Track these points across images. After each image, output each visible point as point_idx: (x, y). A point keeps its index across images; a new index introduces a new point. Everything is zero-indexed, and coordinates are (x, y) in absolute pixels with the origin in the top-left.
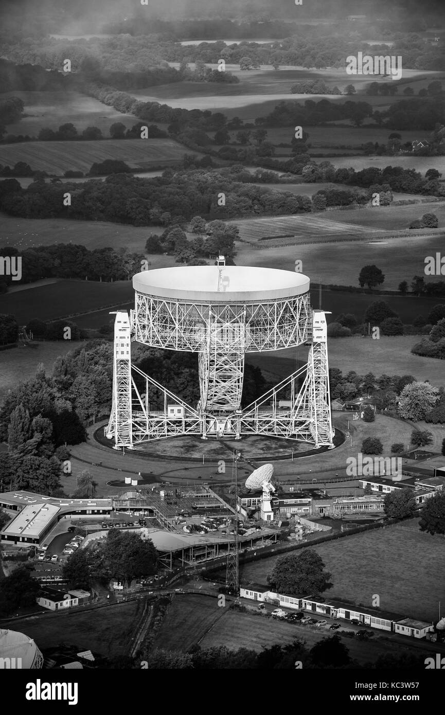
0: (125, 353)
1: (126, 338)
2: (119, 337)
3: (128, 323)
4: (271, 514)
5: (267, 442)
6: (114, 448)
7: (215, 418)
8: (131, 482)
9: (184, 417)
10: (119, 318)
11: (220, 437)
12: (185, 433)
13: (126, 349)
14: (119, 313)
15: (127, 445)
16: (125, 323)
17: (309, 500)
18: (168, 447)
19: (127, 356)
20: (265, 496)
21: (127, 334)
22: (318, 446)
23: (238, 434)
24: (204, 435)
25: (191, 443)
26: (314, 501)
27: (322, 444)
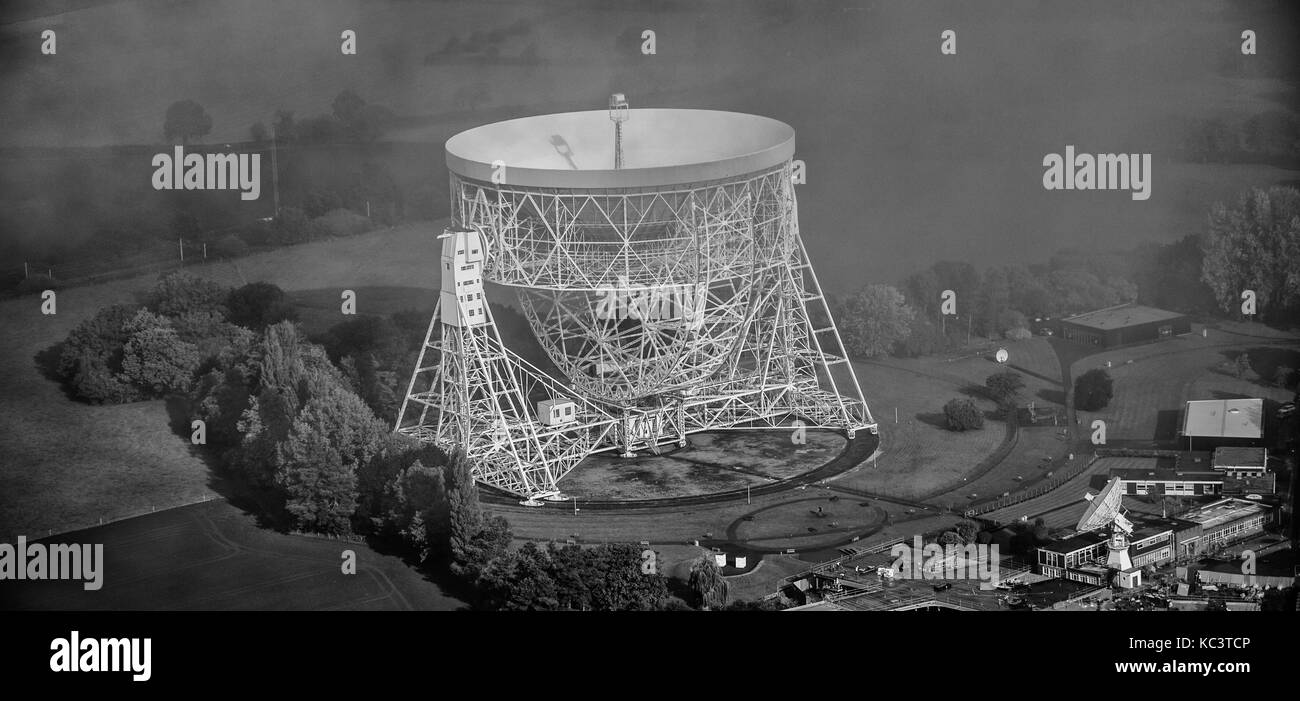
0: (476, 312)
1: (475, 282)
2: (461, 284)
3: (480, 250)
4: (1138, 574)
5: (740, 443)
6: (527, 503)
7: (646, 413)
8: (731, 563)
9: (581, 420)
10: (460, 246)
11: (656, 447)
12: (591, 451)
13: (477, 304)
14: (460, 235)
15: (551, 493)
16: (475, 252)
17: (1169, 533)
18: (600, 482)
19: (479, 320)
20: (1118, 541)
21: (476, 274)
22: (852, 431)
23: (682, 437)
24: (629, 448)
25: (625, 469)
26: (1178, 534)
27: (859, 428)
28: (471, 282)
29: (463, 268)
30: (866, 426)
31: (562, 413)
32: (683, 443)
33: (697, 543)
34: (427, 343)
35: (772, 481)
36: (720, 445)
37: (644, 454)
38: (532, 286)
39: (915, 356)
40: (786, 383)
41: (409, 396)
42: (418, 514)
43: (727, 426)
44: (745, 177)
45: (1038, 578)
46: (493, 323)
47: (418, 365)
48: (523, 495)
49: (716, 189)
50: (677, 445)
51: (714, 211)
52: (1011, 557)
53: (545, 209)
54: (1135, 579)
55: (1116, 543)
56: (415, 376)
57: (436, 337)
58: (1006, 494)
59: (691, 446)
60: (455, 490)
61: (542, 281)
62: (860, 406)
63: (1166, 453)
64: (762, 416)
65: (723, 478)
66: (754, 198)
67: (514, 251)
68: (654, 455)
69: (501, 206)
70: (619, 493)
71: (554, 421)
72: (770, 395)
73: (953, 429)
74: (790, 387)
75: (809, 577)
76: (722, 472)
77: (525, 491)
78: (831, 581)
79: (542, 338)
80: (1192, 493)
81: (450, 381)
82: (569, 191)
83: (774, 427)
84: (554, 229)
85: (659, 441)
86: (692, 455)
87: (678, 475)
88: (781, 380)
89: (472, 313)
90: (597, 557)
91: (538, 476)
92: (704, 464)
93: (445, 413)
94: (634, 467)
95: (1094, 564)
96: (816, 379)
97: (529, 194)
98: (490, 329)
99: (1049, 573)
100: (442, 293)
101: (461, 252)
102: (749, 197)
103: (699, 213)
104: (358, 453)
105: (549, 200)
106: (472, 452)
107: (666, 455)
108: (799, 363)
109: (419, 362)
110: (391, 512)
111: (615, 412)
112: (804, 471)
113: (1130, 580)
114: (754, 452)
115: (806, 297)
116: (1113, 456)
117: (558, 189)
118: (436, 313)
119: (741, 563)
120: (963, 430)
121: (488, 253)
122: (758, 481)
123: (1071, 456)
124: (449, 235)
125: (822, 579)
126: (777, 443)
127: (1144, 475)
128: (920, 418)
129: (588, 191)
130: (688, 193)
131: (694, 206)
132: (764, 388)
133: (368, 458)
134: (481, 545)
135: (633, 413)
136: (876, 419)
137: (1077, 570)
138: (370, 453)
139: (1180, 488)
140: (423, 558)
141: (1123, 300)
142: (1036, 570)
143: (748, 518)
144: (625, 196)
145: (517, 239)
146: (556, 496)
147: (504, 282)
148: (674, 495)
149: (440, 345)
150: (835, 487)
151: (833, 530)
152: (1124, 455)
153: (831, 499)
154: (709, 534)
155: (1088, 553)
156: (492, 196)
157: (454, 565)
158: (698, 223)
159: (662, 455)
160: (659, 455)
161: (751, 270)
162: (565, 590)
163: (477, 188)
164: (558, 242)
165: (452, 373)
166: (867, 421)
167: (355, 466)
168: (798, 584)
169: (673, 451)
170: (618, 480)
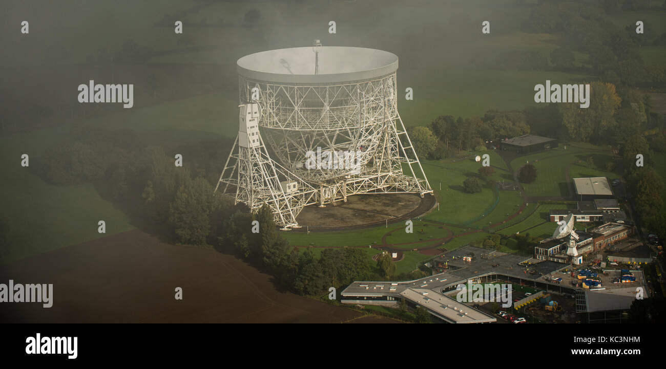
0: (256, 141)
1: (255, 127)
2: (249, 128)
3: (258, 112)
4: (581, 258)
5: (372, 200)
6: (283, 229)
7: (330, 187)
8: (390, 255)
9: (301, 190)
10: (249, 110)
11: (334, 202)
12: (305, 205)
13: (256, 137)
14: (249, 105)
15: (293, 224)
16: (256, 113)
17: (591, 239)
18: (313, 219)
19: (257, 144)
20: (572, 243)
21: (256, 123)
22: (422, 194)
23: (345, 198)
24: (323, 203)
26: (595, 239)
27: (425, 193)
28: (253, 127)
29: (250, 121)
30: (429, 192)
31: (292, 187)
32: (346, 201)
33: (370, 247)
34: (231, 155)
35: (392, 217)
36: (363, 201)
37: (329, 206)
38: (283, 128)
39: (438, 159)
40: (389, 172)
41: (221, 180)
42: (244, 235)
43: (365, 192)
44: (380, 77)
46: (264, 146)
47: (226, 166)
48: (281, 225)
49: (367, 83)
50: (343, 201)
51: (367, 93)
52: (517, 251)
53: (290, 92)
54: (580, 260)
55: (571, 244)
56: (224, 170)
57: (236, 151)
58: (504, 222)
59: (349, 202)
60: (265, 224)
61: (287, 126)
62: (425, 183)
63: (570, 202)
64: (379, 187)
65: (370, 216)
67: (274, 112)
68: (333, 206)
69: (268, 91)
70: (324, 224)
71: (288, 191)
73: (469, 192)
74: (391, 174)
75: (430, 261)
76: (368, 214)
77: (282, 223)
78: (442, 264)
79: (277, 153)
80: (589, 220)
81: (243, 173)
82: (302, 84)
83: (386, 192)
84: (294, 102)
85: (335, 199)
86: (351, 206)
87: (349, 215)
88: (386, 171)
89: (254, 141)
90: (341, 253)
91: (288, 217)
92: (358, 210)
93: (240, 188)
94: (326, 212)
95: (560, 253)
96: (401, 170)
97: (282, 86)
98: (262, 149)
99: (541, 258)
100: (239, 132)
101: (249, 113)
102: (382, 86)
103: (361, 94)
104: (209, 207)
105: (291, 89)
106: (254, 206)
108: (393, 163)
109: (227, 164)
110: (228, 234)
111: (316, 186)
112: (406, 213)
113: (578, 261)
114: (380, 204)
115: (399, 132)
116: (546, 204)
117: (296, 83)
118: (236, 141)
119: (395, 255)
120: (473, 192)
121: (262, 114)
123: (527, 204)
124: (243, 105)
125: (438, 263)
126: (388, 200)
128: (452, 187)
129: (311, 84)
130: (355, 85)
131: (359, 91)
132: (379, 174)
133: (213, 209)
134: (277, 249)
135: (324, 187)
136: (433, 189)
137: (553, 256)
138: (214, 207)
139: (583, 218)
140: (247, 256)
141: (524, 133)
142: (535, 257)
143: (389, 234)
144: (328, 87)
145: (275, 107)
146: (296, 226)
147: (269, 127)
148: (350, 225)
149: (238, 156)
150: (423, 219)
152: (551, 203)
153: (424, 225)
154: (375, 242)
155: (557, 249)
156: (263, 87)
157: (265, 258)
158: (360, 98)
159: (338, 206)
160: (336, 206)
161: (382, 120)
163: (255, 83)
164: (296, 108)
165: (244, 169)
166: (429, 189)
167: (208, 212)
168: (426, 265)
169: (342, 204)
170: (321, 218)
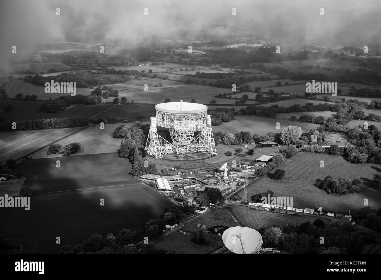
2: (153, 125)
3: (156, 120)
5: (196, 154)
6: (156, 158)
8: (174, 169)
11: (182, 153)
12: (172, 152)
14: (154, 118)
17: (236, 172)
18: (170, 157)
20: (225, 172)
21: (155, 124)
22: (212, 154)
23: (187, 152)
24: (178, 152)
25: (176, 155)
27: (214, 154)
29: (153, 123)
30: (215, 153)
32: (187, 153)
33: (173, 166)
34: (149, 133)
35: (194, 159)
36: (192, 154)
37: (180, 153)
38: (162, 126)
41: (147, 141)
43: (195, 151)
44: (195, 113)
45: (213, 176)
46: (157, 131)
47: (148, 136)
49: (189, 115)
51: (189, 118)
54: (227, 178)
62: (215, 150)
64: (201, 150)
65: (188, 158)
66: (196, 117)
71: (167, 147)
72: (203, 148)
73: (227, 155)
74: (207, 147)
81: (151, 139)
83: (203, 152)
87: (182, 157)
89: (154, 129)
92: (187, 156)
97: (162, 113)
99: (216, 176)
100: (150, 126)
101: (153, 120)
102: (195, 116)
104: (131, 148)
105: (165, 114)
107: (183, 154)
111: (177, 147)
112: (200, 159)
115: (211, 133)
117: (166, 112)
118: (150, 129)
122: (192, 159)
124: (152, 118)
126: (200, 154)
127: (245, 164)
130: (184, 115)
132: (202, 146)
133: (132, 148)
135: (179, 147)
136: (217, 153)
137: (219, 176)
143: (184, 164)
146: (161, 158)
147: (159, 125)
148: (178, 159)
150: (202, 161)
151: (195, 167)
153: (199, 163)
154: (176, 165)
155: (221, 173)
156: (158, 112)
162: (140, 169)
169: (185, 153)
170: (172, 157)
